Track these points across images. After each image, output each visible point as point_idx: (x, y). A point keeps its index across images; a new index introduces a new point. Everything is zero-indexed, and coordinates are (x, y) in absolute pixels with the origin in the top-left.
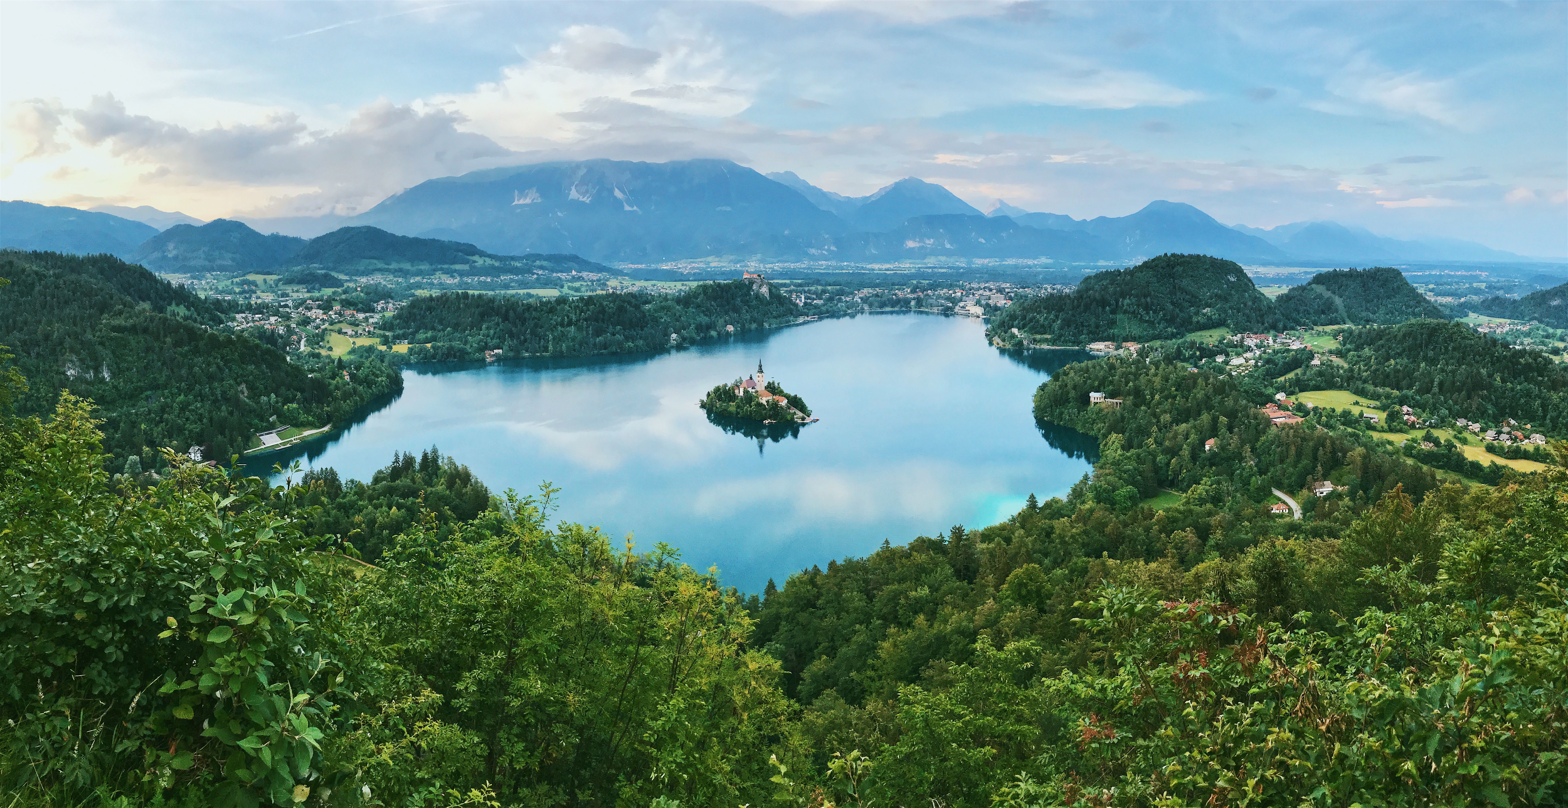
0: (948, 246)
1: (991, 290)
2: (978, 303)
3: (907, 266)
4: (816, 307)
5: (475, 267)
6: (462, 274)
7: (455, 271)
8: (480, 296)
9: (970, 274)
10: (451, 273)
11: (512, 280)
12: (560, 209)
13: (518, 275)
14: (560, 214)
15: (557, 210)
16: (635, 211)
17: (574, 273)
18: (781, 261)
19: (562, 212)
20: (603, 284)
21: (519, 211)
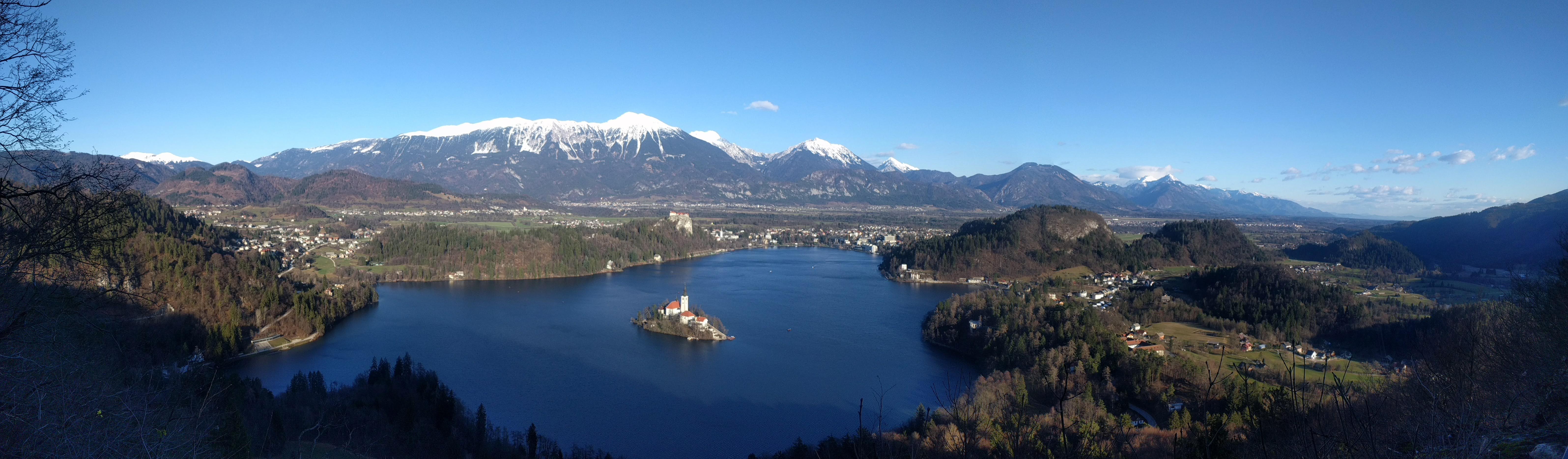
4: (733, 241)
5: (440, 202)
6: (429, 208)
7: (423, 205)
8: (445, 227)
11: (472, 214)
12: (513, 158)
13: (477, 210)
14: (513, 162)
15: (510, 159)
16: (577, 160)
17: (525, 209)
18: (702, 202)
19: (515, 160)
20: (550, 218)
21: (478, 158)
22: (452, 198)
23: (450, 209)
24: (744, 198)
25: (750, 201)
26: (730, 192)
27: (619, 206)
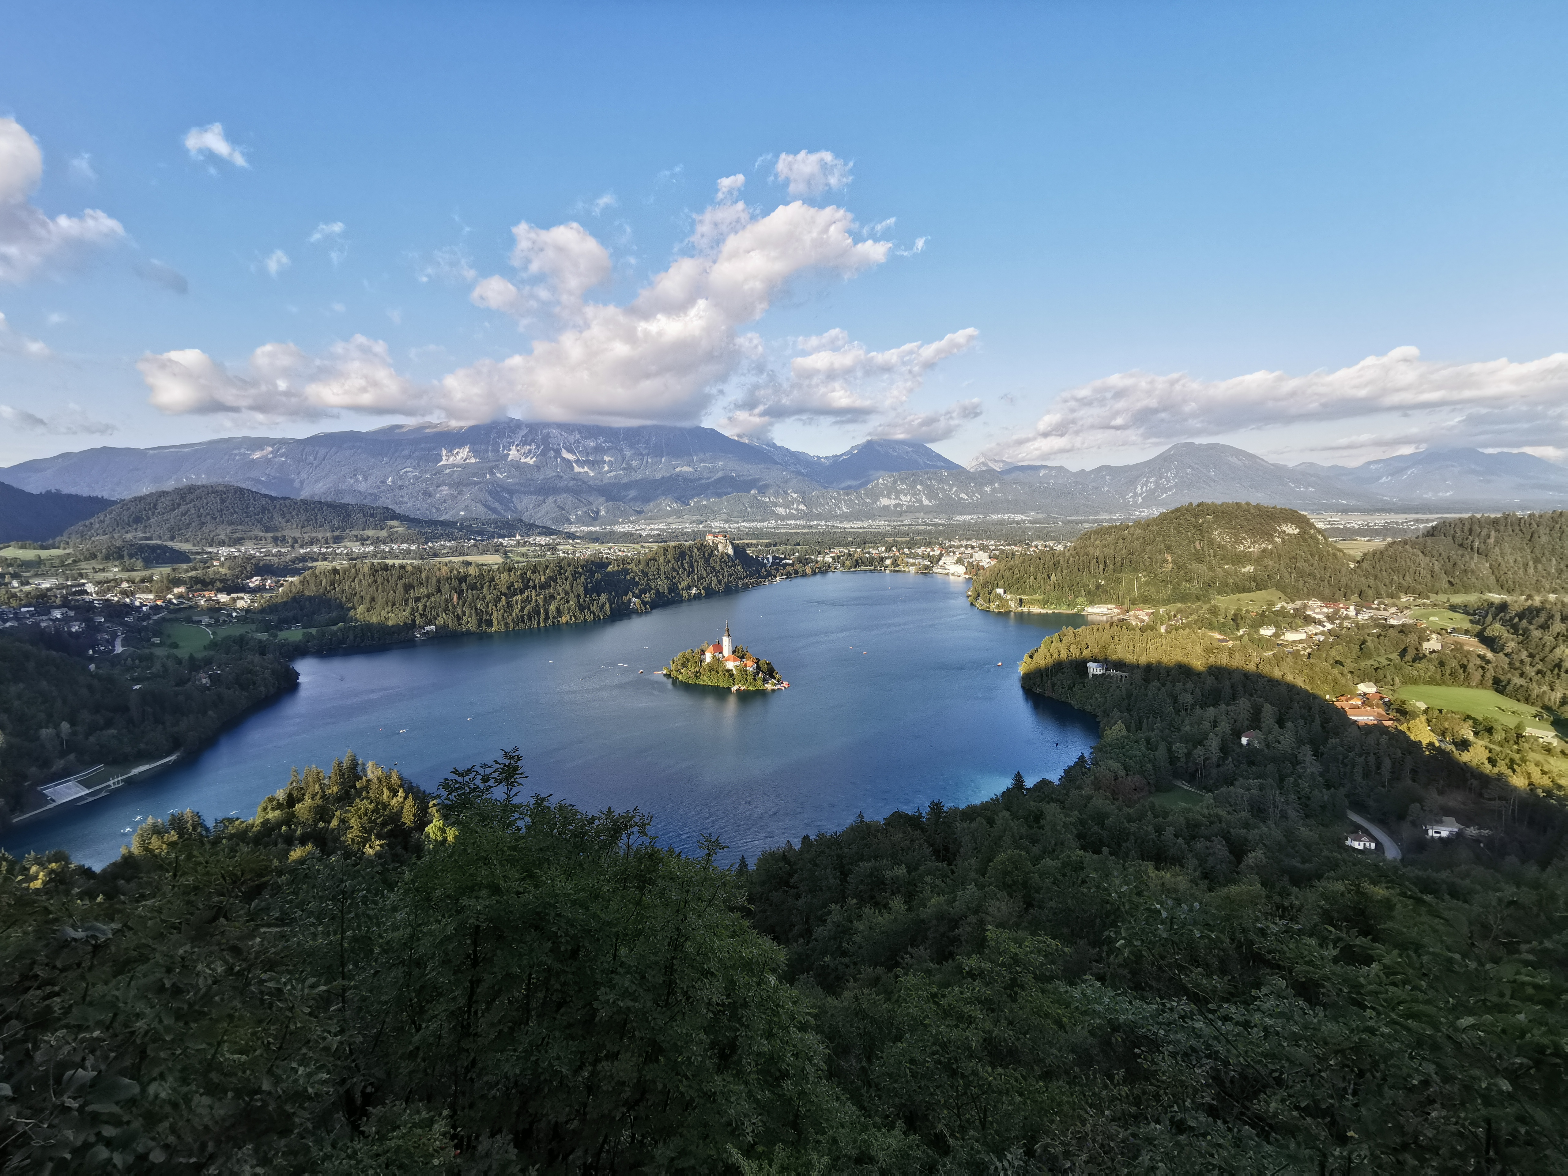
0: (926, 502)
1: (973, 548)
2: (959, 561)
3: (881, 524)
6: (377, 541)
9: (951, 531)
10: (363, 541)
11: (443, 548)
12: (499, 470)
15: (495, 471)
16: (586, 471)
17: (519, 538)
18: (747, 521)
19: (501, 473)
20: (552, 548)
21: (448, 471)
24: (798, 513)
27: (644, 530)
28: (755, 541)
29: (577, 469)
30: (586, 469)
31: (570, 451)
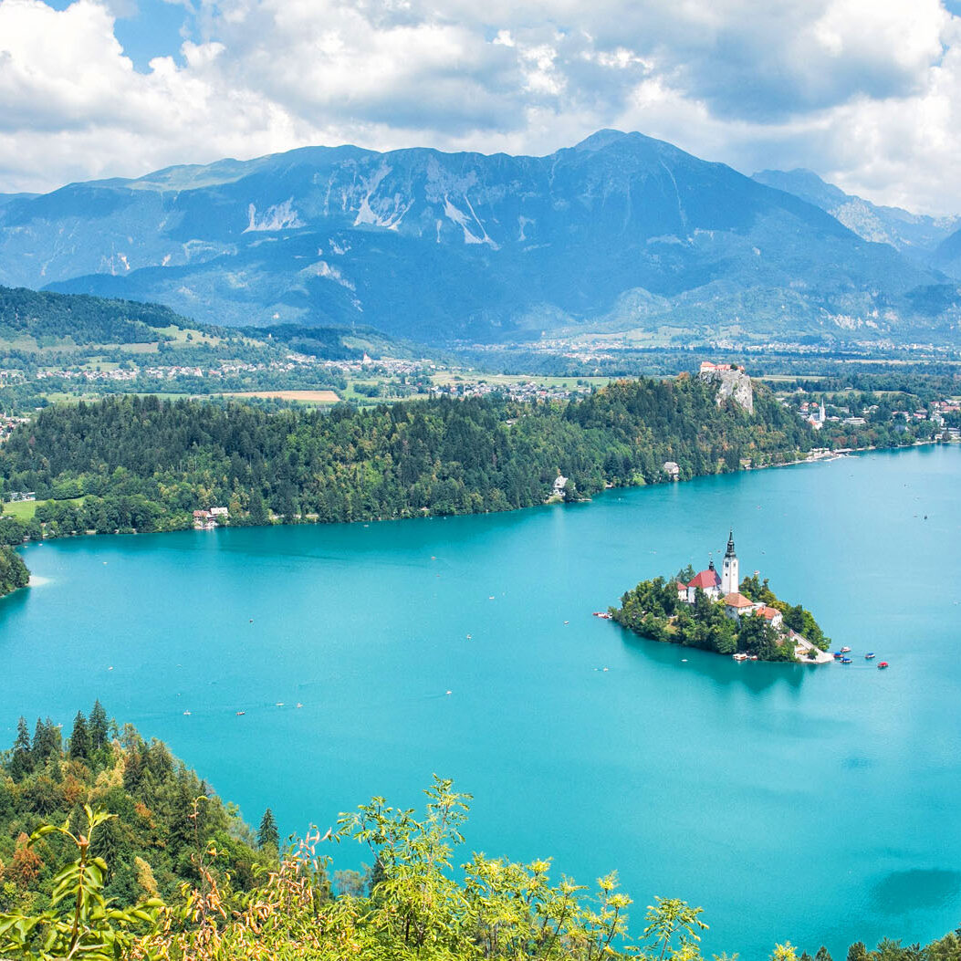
4: (849, 431)
5: (170, 349)
6: (143, 362)
7: (131, 356)
8: (181, 405)
10: (122, 361)
11: (244, 374)
12: (338, 241)
13: (255, 363)
14: (337, 250)
15: (331, 242)
16: (485, 244)
17: (367, 360)
18: (779, 340)
19: (342, 247)
20: (422, 382)
21: (257, 243)
22: (198, 337)
23: (194, 362)
24: (881, 328)
25: (894, 333)
26: (846, 314)
27: (586, 351)
28: (792, 379)
29: (470, 238)
30: (487, 238)
31: (461, 206)
